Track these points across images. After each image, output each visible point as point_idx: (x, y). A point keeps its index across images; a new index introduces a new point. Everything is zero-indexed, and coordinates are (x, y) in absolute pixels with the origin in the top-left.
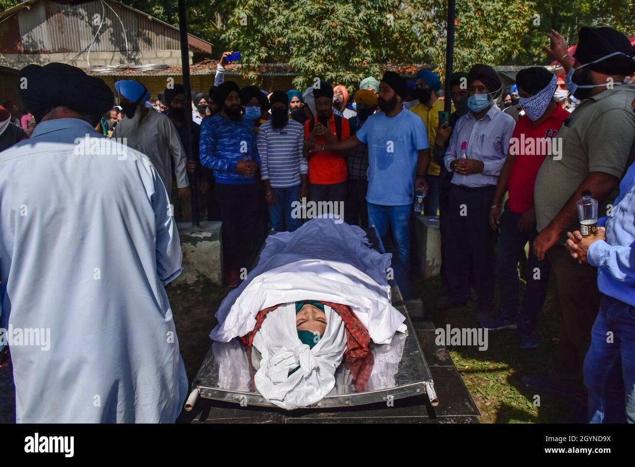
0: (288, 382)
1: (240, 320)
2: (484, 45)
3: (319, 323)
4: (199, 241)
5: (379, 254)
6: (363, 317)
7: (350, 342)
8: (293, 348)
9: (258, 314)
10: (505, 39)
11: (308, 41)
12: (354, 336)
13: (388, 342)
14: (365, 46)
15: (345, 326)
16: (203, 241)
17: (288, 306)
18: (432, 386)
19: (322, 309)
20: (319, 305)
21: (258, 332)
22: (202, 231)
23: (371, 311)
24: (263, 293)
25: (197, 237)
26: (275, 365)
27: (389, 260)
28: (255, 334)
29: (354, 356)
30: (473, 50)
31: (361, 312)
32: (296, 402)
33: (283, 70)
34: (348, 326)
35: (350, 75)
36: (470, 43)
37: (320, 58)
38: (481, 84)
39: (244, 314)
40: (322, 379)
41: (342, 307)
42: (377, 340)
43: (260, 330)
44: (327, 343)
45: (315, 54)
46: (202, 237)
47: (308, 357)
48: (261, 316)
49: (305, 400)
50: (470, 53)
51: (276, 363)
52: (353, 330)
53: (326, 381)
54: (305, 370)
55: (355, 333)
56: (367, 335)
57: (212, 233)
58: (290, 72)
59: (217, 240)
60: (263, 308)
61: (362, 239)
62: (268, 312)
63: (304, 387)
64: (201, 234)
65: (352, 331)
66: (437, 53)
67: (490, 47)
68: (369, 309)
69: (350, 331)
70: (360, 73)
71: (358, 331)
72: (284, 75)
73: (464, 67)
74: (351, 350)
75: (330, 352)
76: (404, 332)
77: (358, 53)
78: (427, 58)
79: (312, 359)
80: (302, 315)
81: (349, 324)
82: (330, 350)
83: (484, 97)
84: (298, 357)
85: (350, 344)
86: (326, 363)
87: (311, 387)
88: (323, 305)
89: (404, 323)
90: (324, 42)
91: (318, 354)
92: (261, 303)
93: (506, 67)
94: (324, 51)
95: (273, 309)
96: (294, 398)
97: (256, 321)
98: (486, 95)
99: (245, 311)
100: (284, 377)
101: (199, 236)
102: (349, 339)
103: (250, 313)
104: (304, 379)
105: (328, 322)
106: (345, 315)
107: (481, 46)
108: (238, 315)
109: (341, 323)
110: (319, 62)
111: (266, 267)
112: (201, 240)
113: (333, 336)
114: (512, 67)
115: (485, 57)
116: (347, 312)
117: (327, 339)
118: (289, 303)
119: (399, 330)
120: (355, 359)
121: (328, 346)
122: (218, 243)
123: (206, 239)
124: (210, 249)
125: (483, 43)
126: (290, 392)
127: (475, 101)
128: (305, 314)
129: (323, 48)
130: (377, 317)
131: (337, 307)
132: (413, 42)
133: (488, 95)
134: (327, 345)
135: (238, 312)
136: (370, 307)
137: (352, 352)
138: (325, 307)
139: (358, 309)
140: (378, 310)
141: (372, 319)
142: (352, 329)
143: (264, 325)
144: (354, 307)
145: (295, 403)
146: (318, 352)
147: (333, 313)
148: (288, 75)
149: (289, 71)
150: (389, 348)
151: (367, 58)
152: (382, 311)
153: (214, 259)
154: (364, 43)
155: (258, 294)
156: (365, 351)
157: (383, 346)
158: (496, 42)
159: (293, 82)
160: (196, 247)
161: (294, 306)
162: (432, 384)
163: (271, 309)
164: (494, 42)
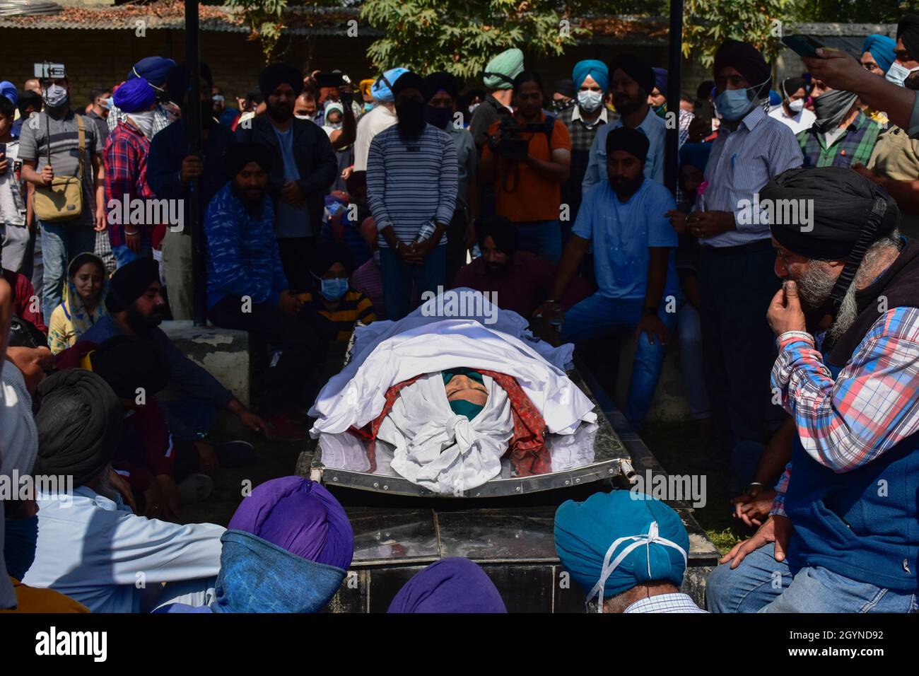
0: (441, 459)
1: (365, 396)
3: (479, 392)
4: (208, 351)
5: (552, 347)
7: (518, 427)
8: (446, 422)
9: (388, 391)
12: (523, 418)
13: (571, 431)
15: (512, 406)
16: (217, 352)
17: (431, 378)
18: (630, 463)
19: (481, 381)
20: (474, 374)
21: (387, 418)
22: (214, 334)
23: (547, 387)
24: (394, 361)
25: (204, 343)
26: (420, 445)
27: (568, 354)
28: (382, 421)
29: (524, 448)
31: (532, 389)
32: (453, 483)
34: (515, 404)
38: (734, 72)
39: (369, 390)
40: (485, 461)
41: (507, 377)
43: (390, 414)
44: (490, 415)
46: (215, 345)
47: (466, 429)
48: (393, 392)
51: (422, 442)
52: (523, 411)
53: (489, 465)
54: (463, 445)
55: (525, 415)
56: (541, 419)
57: (234, 337)
59: (242, 350)
60: (395, 383)
61: (523, 331)
62: (402, 388)
64: (213, 338)
65: (521, 411)
68: (544, 383)
69: (518, 411)
71: (529, 412)
74: (520, 439)
75: (494, 428)
76: (592, 422)
79: (472, 432)
80: (453, 385)
81: (517, 401)
82: (494, 426)
83: (740, 95)
84: (454, 429)
85: (518, 430)
86: (489, 442)
87: (471, 469)
88: (481, 374)
89: (593, 411)
91: (479, 428)
92: (393, 376)
95: (410, 382)
96: (450, 479)
97: (384, 400)
98: (744, 91)
99: (372, 384)
100: (435, 454)
101: (209, 341)
102: (517, 424)
103: (378, 388)
104: (461, 459)
105: (490, 393)
106: (511, 388)
108: (363, 388)
109: (506, 399)
112: (213, 349)
113: (498, 408)
116: (512, 386)
117: (491, 411)
119: (587, 418)
120: (524, 452)
121: (491, 420)
122: (244, 356)
123: (222, 347)
124: (228, 367)
126: (444, 471)
127: (727, 102)
128: (457, 384)
130: (556, 396)
131: (500, 377)
133: (747, 91)
134: (491, 418)
135: (364, 384)
136: (546, 381)
137: (520, 442)
138: (484, 377)
139: (528, 384)
140: (557, 386)
141: (548, 399)
142: (522, 408)
143: (397, 406)
144: (523, 381)
145: (451, 484)
146: (478, 425)
147: (495, 386)
150: (572, 440)
152: (561, 389)
153: (236, 388)
155: (388, 362)
156: (539, 442)
157: (564, 438)
160: (203, 363)
161: (440, 377)
162: (629, 461)
163: (408, 383)
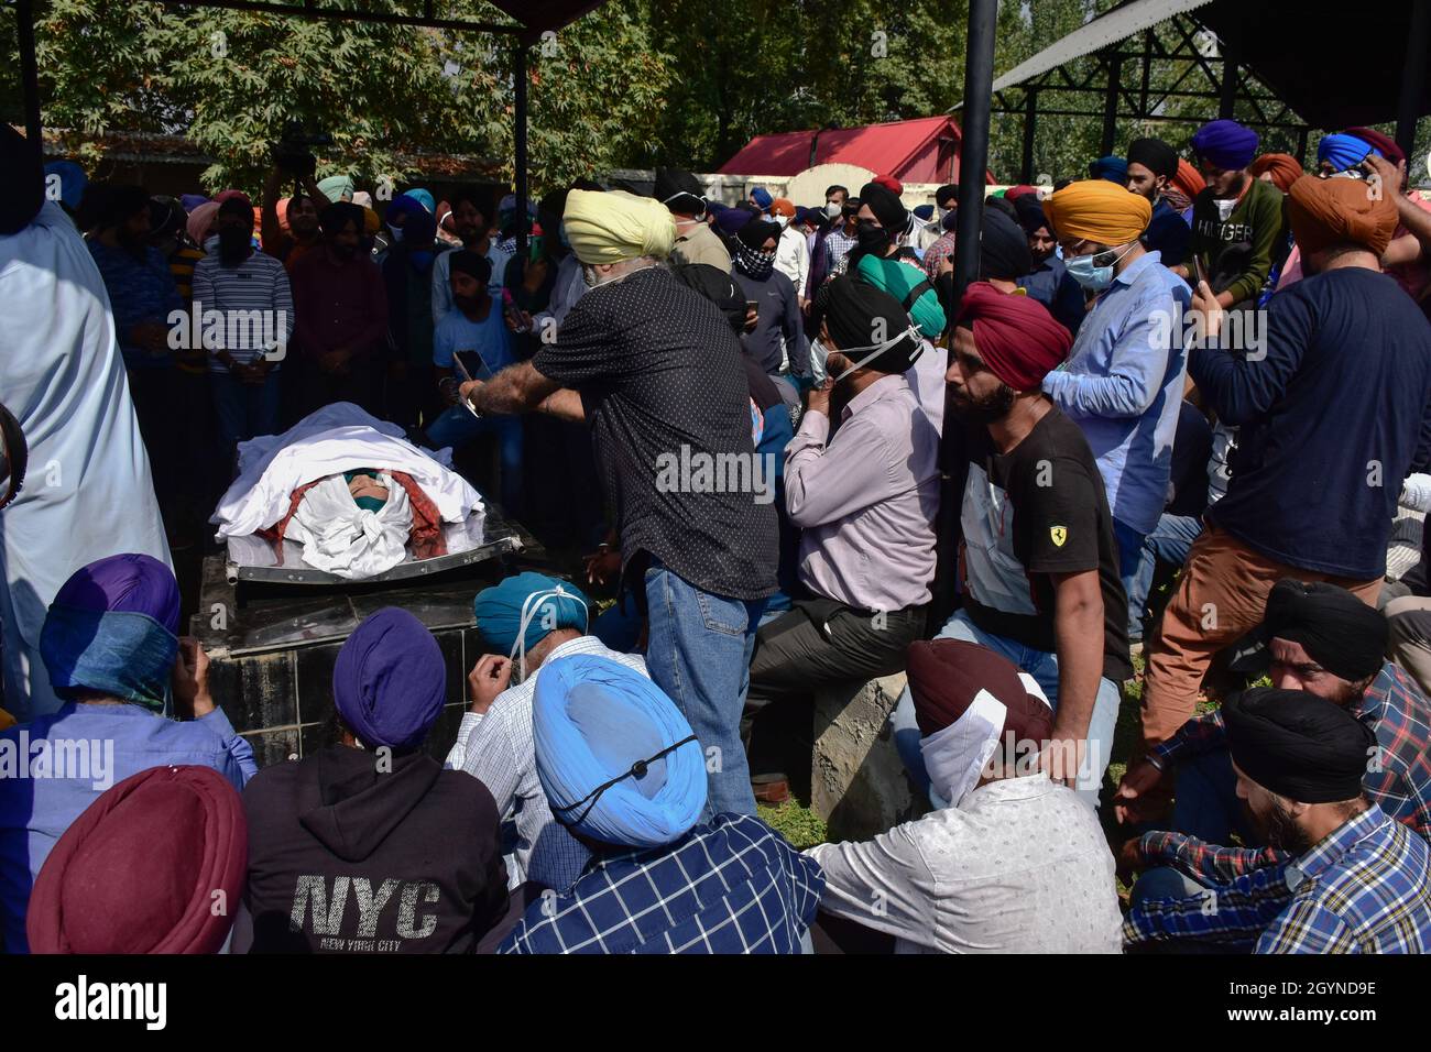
0: (351, 549)
1: (271, 498)
2: (589, 126)
3: (380, 489)
6: (430, 491)
7: (416, 518)
8: (353, 516)
9: (292, 493)
10: (627, 120)
11: (230, 92)
12: (421, 510)
13: (462, 519)
14: (358, 111)
15: (410, 500)
17: (333, 480)
19: (381, 479)
20: (374, 474)
21: (293, 518)
23: (440, 483)
24: (297, 466)
26: (330, 539)
28: (288, 521)
29: (422, 536)
30: (571, 135)
31: (427, 484)
33: (156, 150)
34: (412, 498)
35: (327, 167)
36: (563, 121)
37: (258, 127)
39: (275, 492)
40: (391, 548)
41: (404, 475)
42: (448, 518)
43: (296, 514)
44: (392, 508)
45: (249, 119)
47: (372, 522)
49: (374, 567)
50: (566, 141)
51: (331, 535)
52: (420, 504)
53: (394, 551)
55: (422, 507)
56: (436, 510)
58: (174, 154)
60: (299, 486)
62: (306, 490)
63: (370, 557)
66: (505, 134)
67: (599, 131)
68: (437, 479)
69: (416, 504)
70: (349, 164)
71: (425, 507)
72: (160, 160)
73: (556, 167)
74: (419, 529)
75: (396, 519)
76: (480, 510)
77: (340, 122)
78: (481, 144)
79: (378, 523)
80: (355, 485)
81: (414, 496)
84: (361, 522)
85: (417, 520)
86: (393, 531)
87: (379, 557)
88: (381, 474)
89: (481, 501)
90: (266, 95)
91: (384, 520)
92: (296, 479)
93: (632, 171)
94: (267, 113)
95: (312, 485)
96: (361, 566)
97: (290, 502)
99: (277, 488)
100: (346, 546)
102: (415, 515)
103: (283, 491)
104: (369, 548)
105: (391, 489)
106: (408, 484)
107: (584, 128)
108: (268, 492)
109: (405, 494)
110: (259, 136)
111: (294, 437)
113: (399, 502)
114: (643, 172)
115: (592, 150)
117: (393, 504)
118: (335, 475)
119: (475, 508)
120: (423, 540)
121: (394, 513)
125: (584, 122)
126: (355, 560)
128: (359, 484)
129: (266, 106)
130: (448, 490)
132: (447, 106)
134: (393, 510)
135: (269, 488)
136: (439, 476)
137: (419, 531)
138: (383, 476)
139: (423, 480)
140: (448, 482)
141: (441, 492)
142: (419, 501)
143: (302, 506)
144: (418, 478)
146: (383, 517)
147: (394, 483)
148: (170, 162)
149: (169, 152)
151: (363, 134)
152: (453, 483)
154: (355, 103)
155: (290, 467)
156: (435, 530)
158: (609, 123)
159: (202, 179)
161: (342, 477)
164: (605, 123)
